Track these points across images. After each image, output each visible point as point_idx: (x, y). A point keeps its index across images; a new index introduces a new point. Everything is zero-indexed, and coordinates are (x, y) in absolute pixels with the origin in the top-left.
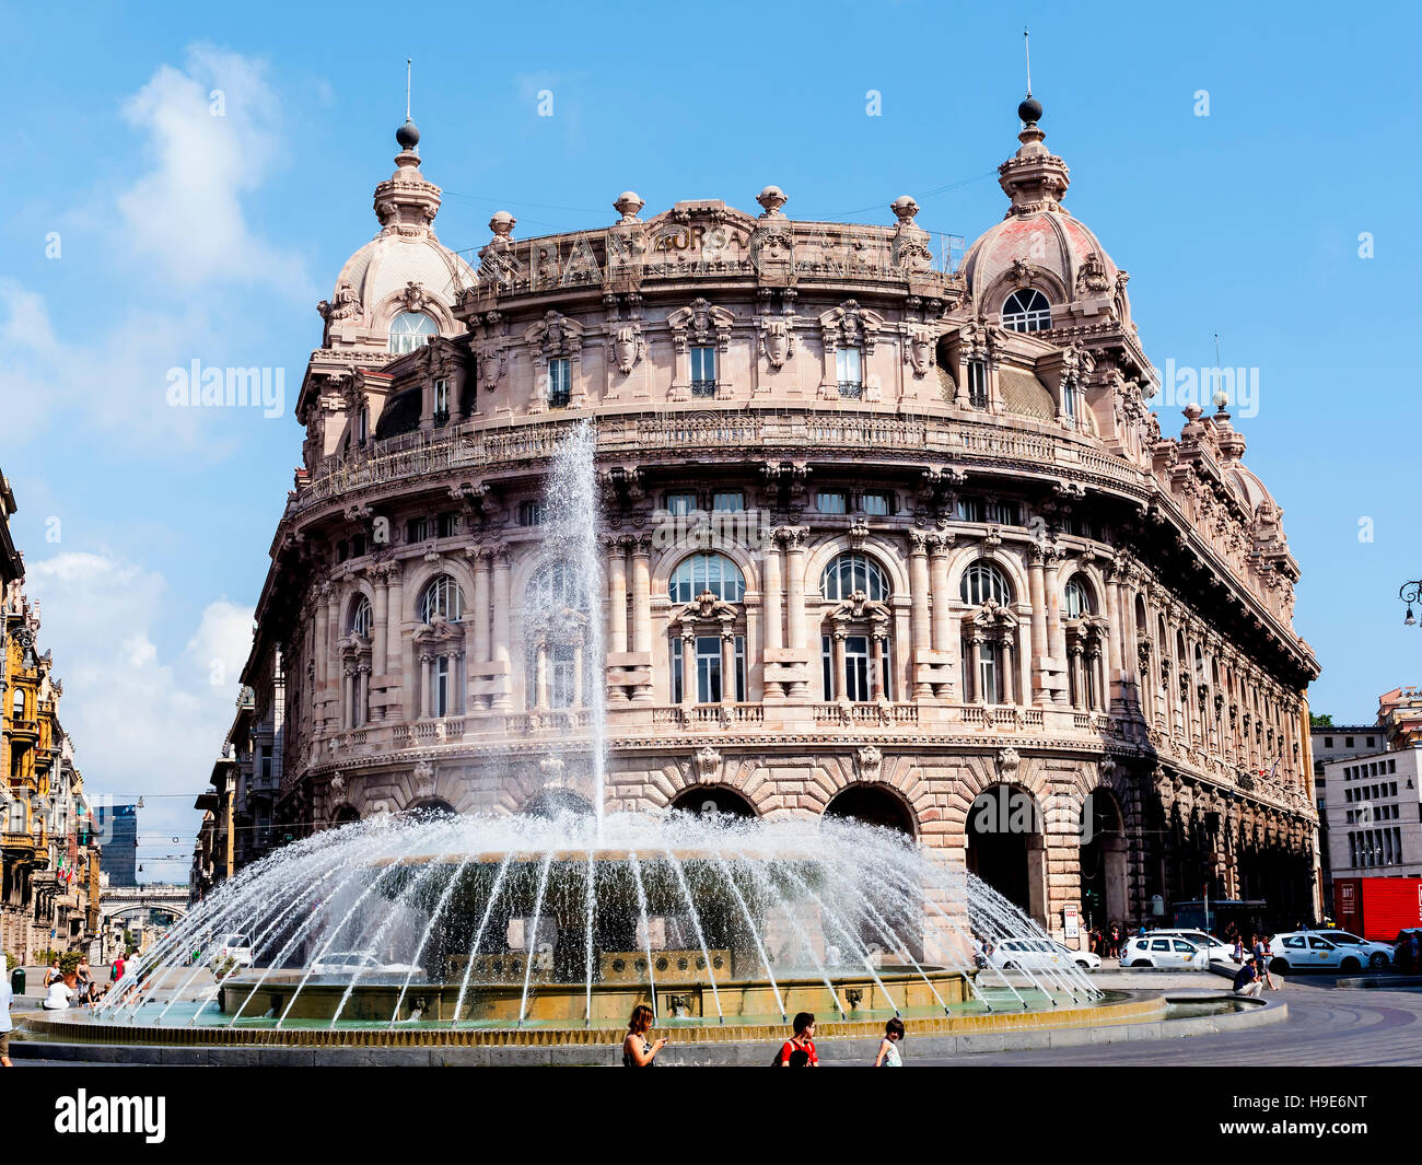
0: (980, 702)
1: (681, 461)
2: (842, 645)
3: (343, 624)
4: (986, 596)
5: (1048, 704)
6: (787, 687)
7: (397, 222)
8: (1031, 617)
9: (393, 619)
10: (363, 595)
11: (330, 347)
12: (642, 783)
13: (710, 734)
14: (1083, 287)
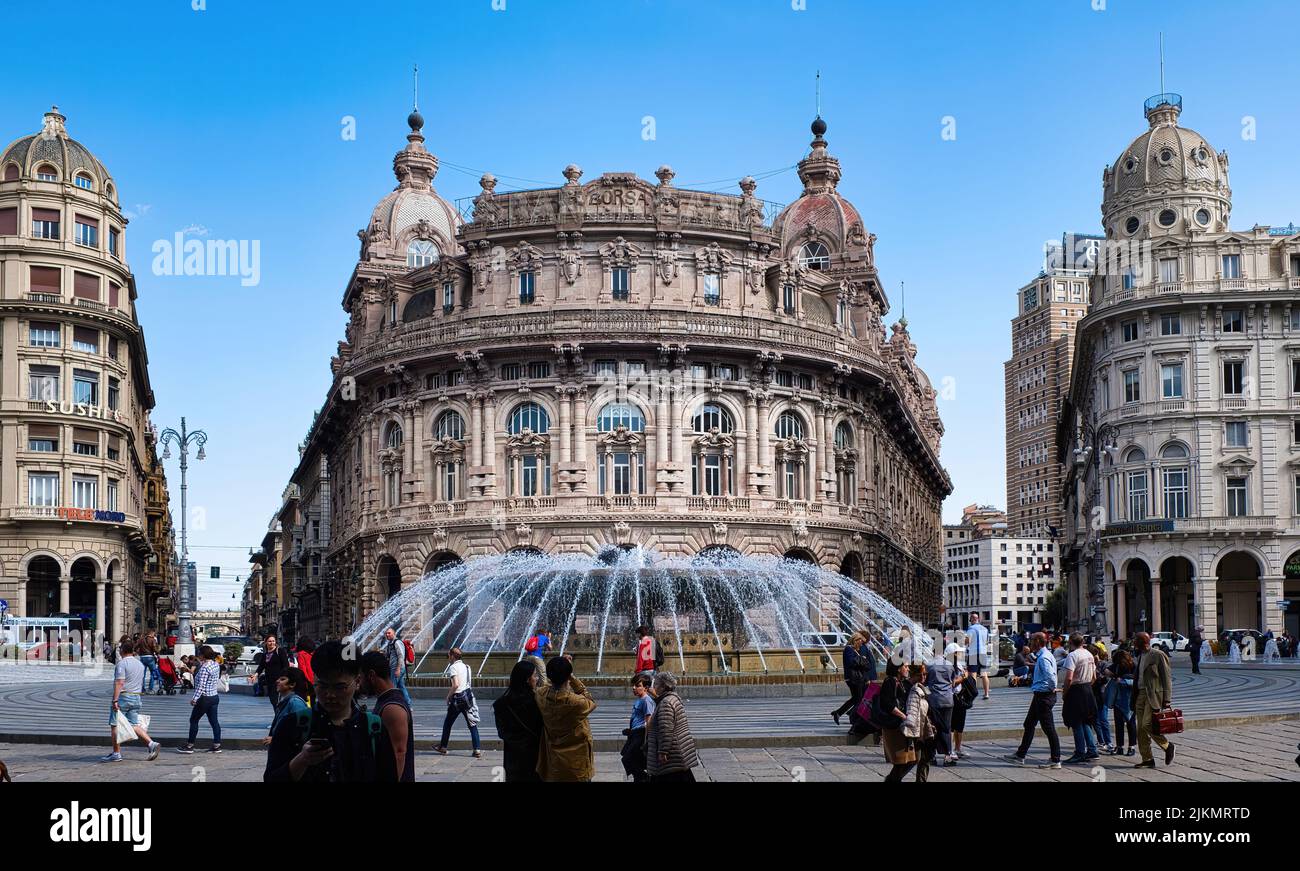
0: (786, 498)
1: (608, 341)
2: (704, 460)
3: (381, 441)
4: (790, 434)
5: (826, 502)
6: (671, 485)
7: (410, 178)
8: (817, 447)
9: (418, 438)
10: (395, 422)
11: (369, 260)
12: (581, 543)
13: (622, 513)
14: (850, 243)
